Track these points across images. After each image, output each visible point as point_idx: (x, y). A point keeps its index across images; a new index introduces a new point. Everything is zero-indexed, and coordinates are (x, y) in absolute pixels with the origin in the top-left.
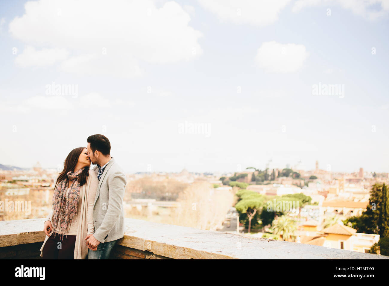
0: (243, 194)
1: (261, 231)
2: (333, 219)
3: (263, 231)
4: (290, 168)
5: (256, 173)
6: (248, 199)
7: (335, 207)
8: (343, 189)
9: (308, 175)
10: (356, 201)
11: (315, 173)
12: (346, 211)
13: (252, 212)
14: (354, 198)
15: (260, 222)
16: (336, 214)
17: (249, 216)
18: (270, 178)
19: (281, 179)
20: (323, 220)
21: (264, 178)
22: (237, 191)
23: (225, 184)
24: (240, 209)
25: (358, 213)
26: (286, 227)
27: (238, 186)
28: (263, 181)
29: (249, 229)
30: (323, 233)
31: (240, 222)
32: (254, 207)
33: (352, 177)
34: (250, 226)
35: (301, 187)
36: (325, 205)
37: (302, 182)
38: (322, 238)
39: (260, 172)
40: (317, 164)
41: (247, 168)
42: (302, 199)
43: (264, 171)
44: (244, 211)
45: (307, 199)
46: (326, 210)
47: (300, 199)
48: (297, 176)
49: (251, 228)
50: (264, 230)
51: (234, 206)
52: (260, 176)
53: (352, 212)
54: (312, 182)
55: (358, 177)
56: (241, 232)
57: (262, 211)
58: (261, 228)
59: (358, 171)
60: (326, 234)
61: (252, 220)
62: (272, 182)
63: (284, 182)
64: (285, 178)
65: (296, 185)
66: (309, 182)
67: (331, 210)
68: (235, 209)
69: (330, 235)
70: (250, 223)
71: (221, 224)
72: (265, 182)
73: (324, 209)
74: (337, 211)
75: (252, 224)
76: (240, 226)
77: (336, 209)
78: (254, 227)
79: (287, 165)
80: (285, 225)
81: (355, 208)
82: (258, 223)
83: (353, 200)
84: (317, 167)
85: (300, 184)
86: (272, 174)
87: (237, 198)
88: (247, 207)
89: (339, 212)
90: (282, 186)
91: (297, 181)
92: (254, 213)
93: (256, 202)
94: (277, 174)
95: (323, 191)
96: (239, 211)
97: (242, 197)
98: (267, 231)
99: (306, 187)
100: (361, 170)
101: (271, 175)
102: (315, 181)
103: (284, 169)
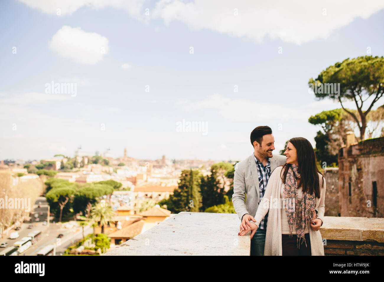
0: (53, 182)
1: (73, 220)
2: (147, 203)
3: (75, 219)
4: (99, 155)
5: (65, 161)
6: (59, 187)
7: (145, 191)
8: (150, 175)
9: (116, 163)
10: (163, 185)
11: (123, 160)
12: (155, 195)
13: (64, 200)
14: (161, 183)
15: (72, 210)
16: (146, 198)
17: (60, 205)
18: (79, 165)
19: (90, 166)
20: (134, 204)
21: (72, 165)
22: (45, 179)
23: (30, 172)
24: (51, 198)
25: (166, 196)
26: (105, 213)
27: (46, 174)
28: (71, 168)
29: (60, 219)
30: (141, 217)
31: (51, 212)
32: (67, 195)
33: (155, 164)
34: (61, 215)
35: (110, 174)
36: (136, 190)
37: (111, 169)
38: (142, 221)
39: (69, 159)
40: (125, 151)
41: (55, 155)
42: (114, 186)
43: (73, 159)
44: (56, 200)
45: (118, 186)
46: (138, 195)
47: (111, 185)
48: (106, 163)
49: (63, 217)
50: (76, 217)
51: (43, 196)
52: (69, 164)
53: (160, 195)
54: (120, 169)
55: (161, 164)
56: (51, 221)
57: (73, 199)
58: (72, 216)
59: (161, 158)
60: (145, 217)
61: (64, 208)
62: (81, 169)
63: (93, 170)
64: (94, 165)
65: (106, 172)
66: (117, 169)
67: (141, 194)
68: (44, 199)
69: (148, 218)
70: (61, 212)
71: (28, 215)
72: (74, 169)
73: (135, 194)
74: (147, 195)
75: (63, 213)
76: (50, 216)
77: (146, 193)
78: (65, 216)
79: (97, 153)
80: (103, 211)
81: (162, 192)
82: (70, 212)
83: (160, 185)
84: (125, 155)
85: (109, 171)
86: (81, 161)
87: (45, 187)
88: (59, 196)
89: (149, 195)
90: (92, 173)
91: (106, 168)
92: (66, 202)
93: (68, 191)
94: (86, 161)
95: (131, 177)
96: (50, 201)
97: (52, 185)
98: (79, 219)
99: (115, 174)
100: (164, 157)
101: (80, 163)
102: (122, 167)
103: (94, 157)
